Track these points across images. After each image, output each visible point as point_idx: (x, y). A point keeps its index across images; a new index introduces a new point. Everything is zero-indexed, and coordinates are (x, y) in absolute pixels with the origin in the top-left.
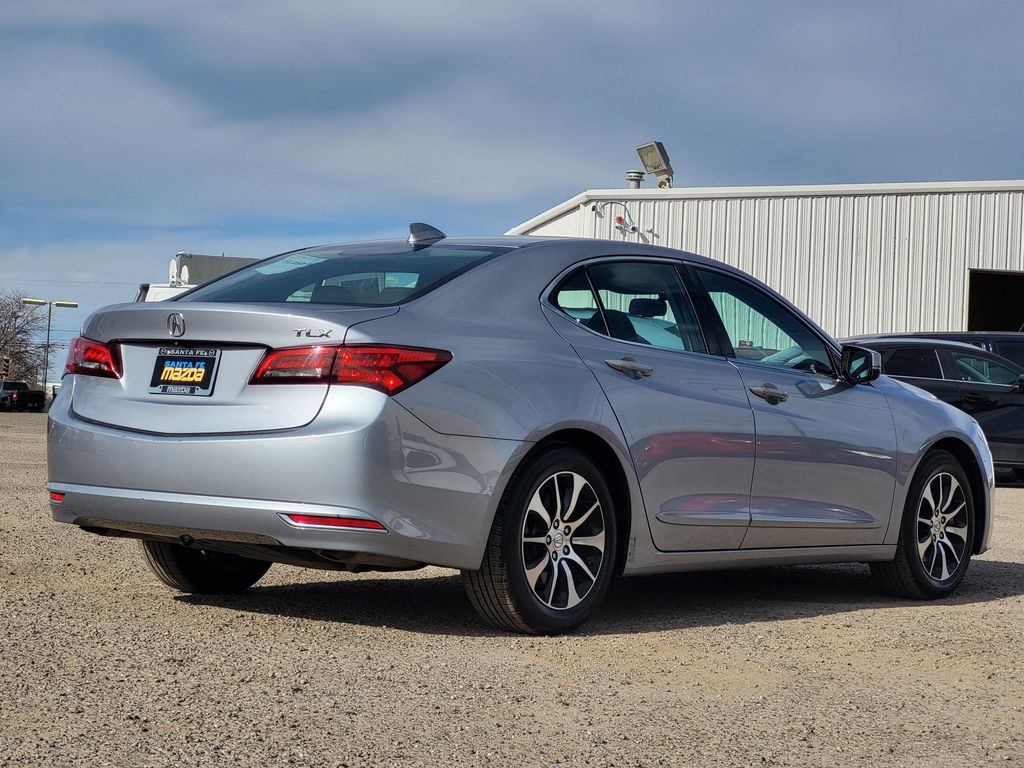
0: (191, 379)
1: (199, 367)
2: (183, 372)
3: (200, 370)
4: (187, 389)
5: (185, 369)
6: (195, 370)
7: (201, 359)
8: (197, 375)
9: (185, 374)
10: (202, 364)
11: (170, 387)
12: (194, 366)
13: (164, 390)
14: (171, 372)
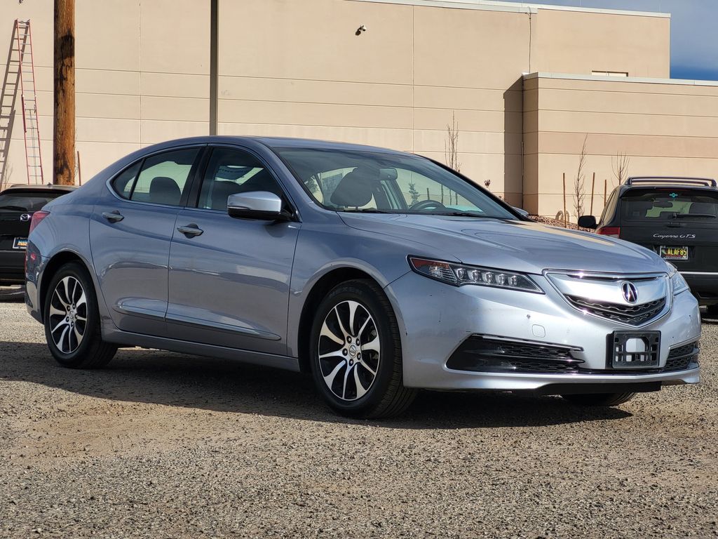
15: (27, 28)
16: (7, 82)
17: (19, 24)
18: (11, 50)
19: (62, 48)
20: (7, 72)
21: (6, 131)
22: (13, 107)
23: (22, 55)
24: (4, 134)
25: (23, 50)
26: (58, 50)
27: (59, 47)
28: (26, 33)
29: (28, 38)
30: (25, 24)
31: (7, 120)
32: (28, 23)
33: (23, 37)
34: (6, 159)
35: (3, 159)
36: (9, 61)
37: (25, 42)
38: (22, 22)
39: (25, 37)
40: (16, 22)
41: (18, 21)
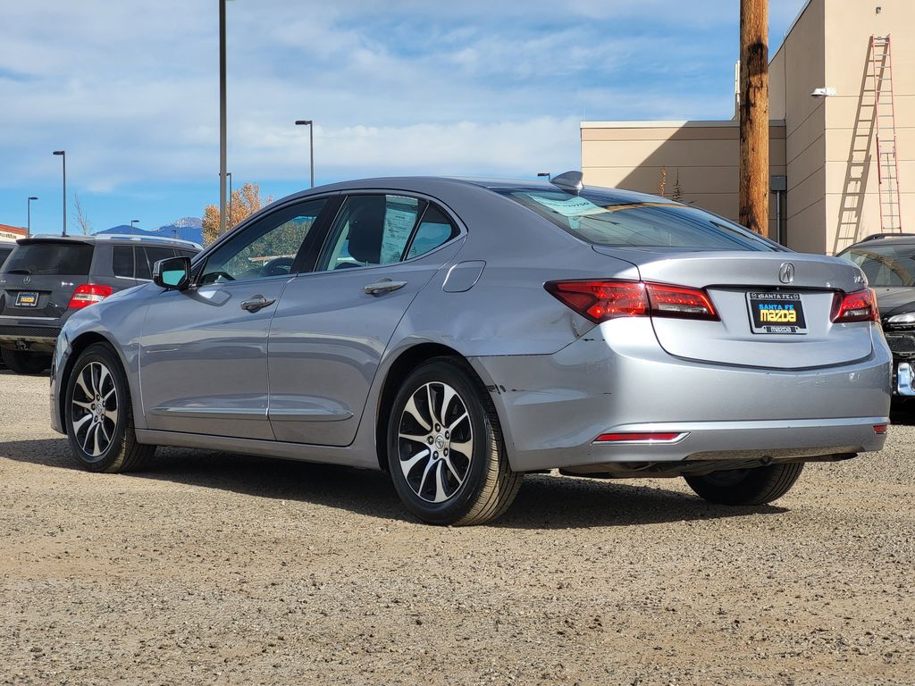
0: (786, 320)
1: (788, 309)
2: (777, 314)
3: (791, 312)
4: (789, 329)
5: (777, 311)
6: (786, 312)
7: (789, 303)
8: (792, 316)
9: (779, 315)
10: (791, 306)
11: (773, 328)
12: (784, 308)
13: (769, 330)
14: (768, 314)
15: (886, 46)
16: (860, 119)
17: (875, 41)
18: (865, 76)
19: (748, 64)
20: (860, 105)
21: (859, 182)
22: (868, 151)
23: (880, 82)
24: (856, 187)
25: (881, 76)
26: (745, 66)
27: (745, 63)
28: (885, 52)
29: (888, 57)
30: (884, 41)
31: (861, 169)
32: (887, 39)
33: (881, 58)
34: (859, 220)
35: (855, 220)
36: (863, 90)
37: (883, 65)
38: (879, 39)
39: (884, 57)
40: (871, 38)
41: (875, 37)
